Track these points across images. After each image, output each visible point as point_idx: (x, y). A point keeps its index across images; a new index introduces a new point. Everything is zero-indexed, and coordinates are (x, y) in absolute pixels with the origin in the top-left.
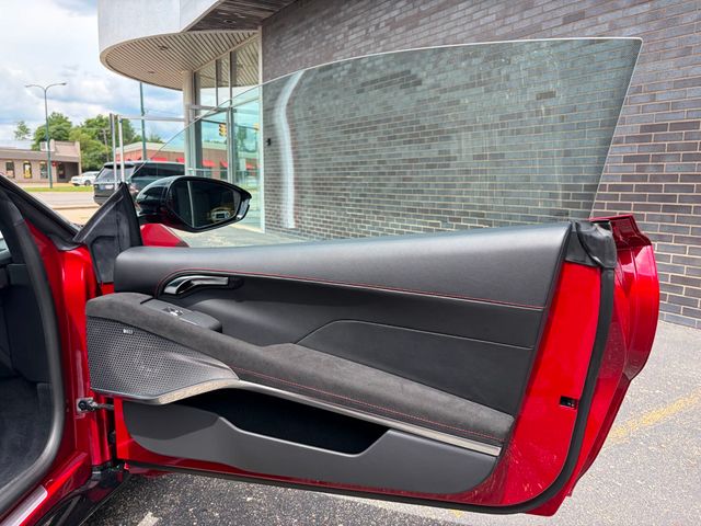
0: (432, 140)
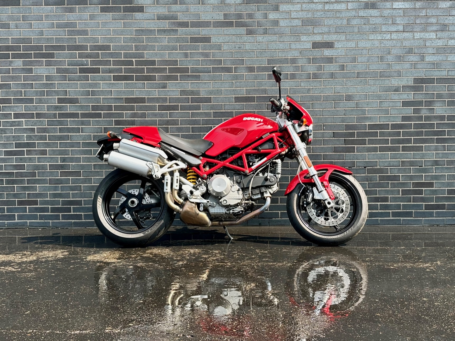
0: (169, 78)
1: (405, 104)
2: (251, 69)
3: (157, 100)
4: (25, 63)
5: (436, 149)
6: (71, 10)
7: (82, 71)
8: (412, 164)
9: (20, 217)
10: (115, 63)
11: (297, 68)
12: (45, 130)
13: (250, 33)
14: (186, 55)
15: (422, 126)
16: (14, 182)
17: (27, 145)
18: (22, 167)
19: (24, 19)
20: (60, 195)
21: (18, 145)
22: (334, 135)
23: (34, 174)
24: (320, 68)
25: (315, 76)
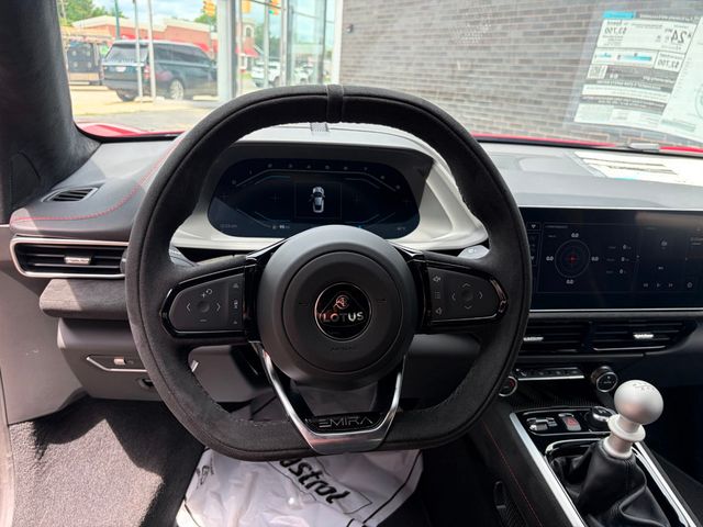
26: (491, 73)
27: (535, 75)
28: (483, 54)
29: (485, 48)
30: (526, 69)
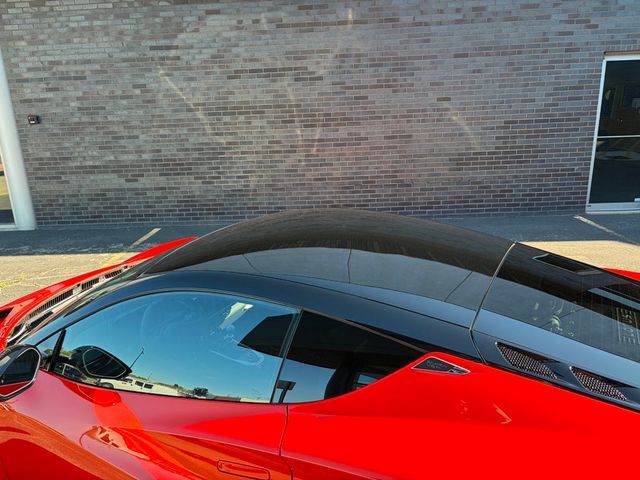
1: (497, 138)
2: (395, 117)
3: (332, 140)
4: (246, 118)
5: (516, 167)
6: (275, 81)
7: (283, 122)
8: (500, 177)
9: (249, 217)
10: (305, 116)
11: (426, 115)
12: (260, 162)
13: (394, 91)
14: (351, 109)
15: (508, 153)
16: (243, 195)
17: (250, 172)
18: (248, 186)
19: (244, 87)
20: (272, 204)
21: (244, 172)
22: (450, 160)
23: (255, 190)
24: (441, 115)
25: (438, 120)
26: (243, 153)
27: (286, 152)
28: (230, 139)
29: (231, 134)
30: (277, 148)
